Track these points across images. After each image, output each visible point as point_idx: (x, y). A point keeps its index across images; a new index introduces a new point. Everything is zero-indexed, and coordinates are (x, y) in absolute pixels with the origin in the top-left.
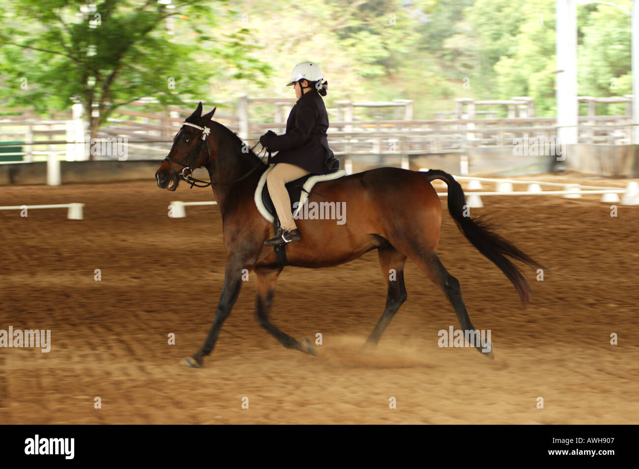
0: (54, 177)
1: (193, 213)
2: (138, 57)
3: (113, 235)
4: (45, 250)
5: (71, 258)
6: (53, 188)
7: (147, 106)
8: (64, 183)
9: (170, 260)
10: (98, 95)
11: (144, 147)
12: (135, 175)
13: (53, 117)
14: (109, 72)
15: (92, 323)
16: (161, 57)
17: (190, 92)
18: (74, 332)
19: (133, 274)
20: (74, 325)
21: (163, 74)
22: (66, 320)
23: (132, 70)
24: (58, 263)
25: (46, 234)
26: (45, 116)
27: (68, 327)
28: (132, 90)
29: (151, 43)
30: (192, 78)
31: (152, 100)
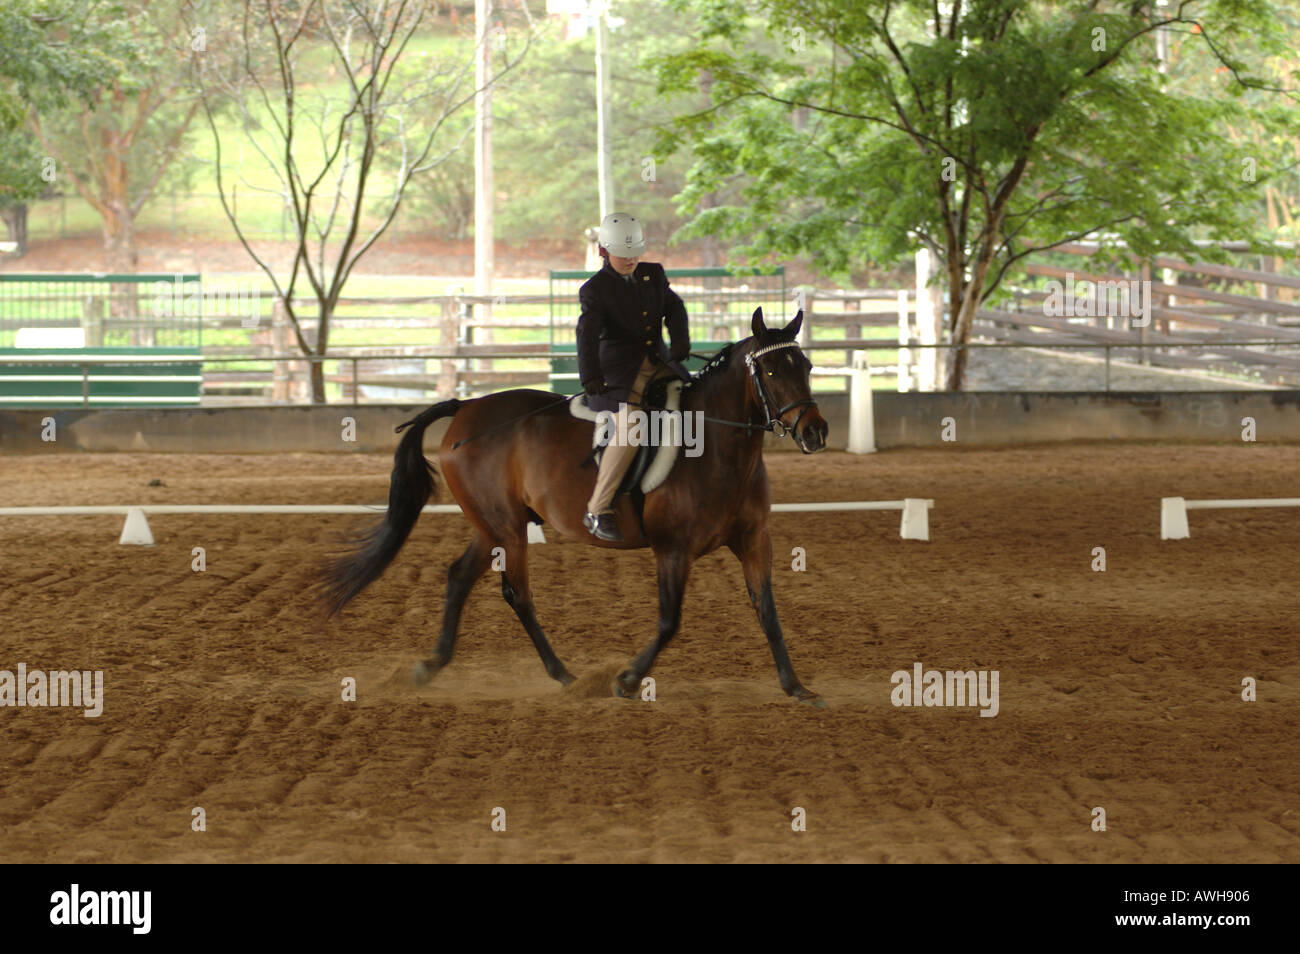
0: (861, 431)
1: (1212, 526)
2: (1077, 129)
3: (1008, 581)
4: (840, 617)
5: (904, 636)
6: (857, 460)
7: (1098, 255)
8: (882, 448)
9: (1154, 647)
10: (975, 227)
11: (1090, 359)
12: (1065, 429)
13: (860, 281)
14: (1005, 168)
15: (954, 804)
16: (1139, 130)
17: (1209, 218)
18: (907, 825)
19: (1061, 680)
20: (910, 808)
21: (1142, 173)
22: (888, 793)
23: (1062, 162)
24: (872, 651)
25: (840, 576)
26: (841, 278)
27: (894, 811)
28: (1060, 215)
29: (1113, 94)
30: (1213, 183)
31: (1114, 240)
